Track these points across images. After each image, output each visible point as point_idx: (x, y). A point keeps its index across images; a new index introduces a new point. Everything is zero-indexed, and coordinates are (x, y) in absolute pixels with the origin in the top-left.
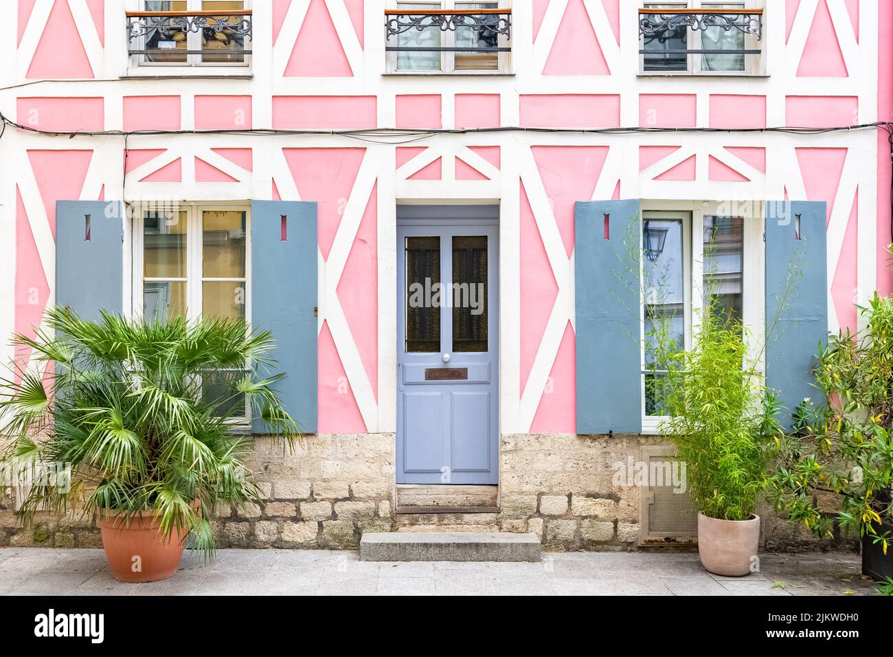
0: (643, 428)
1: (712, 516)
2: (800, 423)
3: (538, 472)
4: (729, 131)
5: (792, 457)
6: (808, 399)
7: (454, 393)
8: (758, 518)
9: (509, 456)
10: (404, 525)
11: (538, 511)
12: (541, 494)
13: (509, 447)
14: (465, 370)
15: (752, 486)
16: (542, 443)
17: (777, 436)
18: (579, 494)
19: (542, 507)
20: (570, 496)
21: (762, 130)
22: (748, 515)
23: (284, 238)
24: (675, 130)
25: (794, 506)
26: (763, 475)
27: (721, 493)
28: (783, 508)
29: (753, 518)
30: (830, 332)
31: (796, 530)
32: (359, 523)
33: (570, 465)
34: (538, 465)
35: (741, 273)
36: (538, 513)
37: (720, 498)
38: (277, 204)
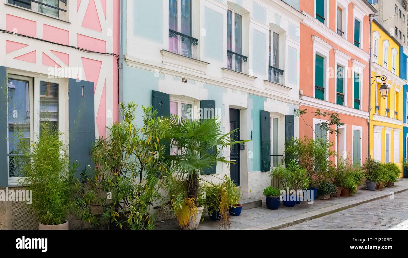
0: (8, 184)
1: (46, 224)
2: (84, 177)
4: (52, 43)
5: (81, 192)
6: (89, 165)
8: (67, 222)
15: (65, 207)
17: (76, 183)
21: (67, 46)
22: (63, 221)
24: (25, 36)
25: (84, 214)
26: (70, 202)
27: (50, 212)
28: (79, 216)
29: (65, 222)
30: (96, 138)
31: (83, 224)
35: (58, 113)
37: (50, 214)
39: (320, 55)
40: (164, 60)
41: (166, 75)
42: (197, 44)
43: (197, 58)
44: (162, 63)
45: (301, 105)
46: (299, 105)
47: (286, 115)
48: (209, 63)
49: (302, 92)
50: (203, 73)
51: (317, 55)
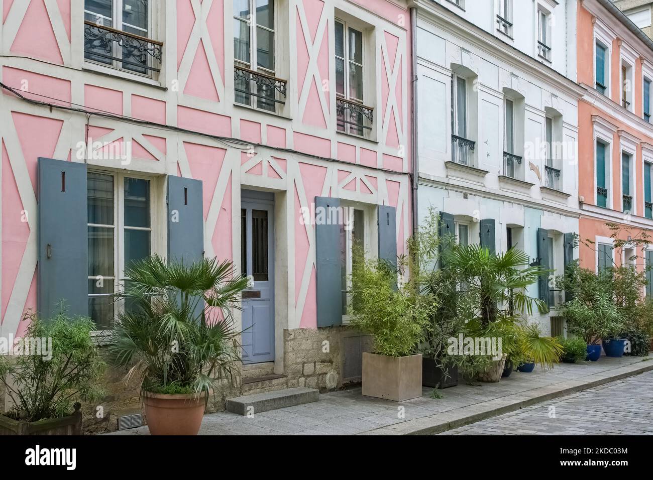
0: (343, 322)
3: (303, 350)
7: (254, 306)
9: (292, 342)
10: (246, 391)
11: (303, 373)
12: (304, 363)
13: (292, 337)
14: (259, 292)
16: (304, 334)
18: (318, 361)
19: (304, 371)
20: (315, 363)
21: (376, 169)
23: (186, 203)
32: (225, 393)
33: (315, 345)
34: (303, 347)
36: (303, 374)
38: (180, 179)
39: (601, 142)
40: (449, 174)
41: (449, 191)
42: (474, 148)
43: (473, 166)
44: (447, 177)
45: (580, 218)
46: (578, 218)
47: (565, 233)
48: (488, 172)
49: (582, 199)
50: (482, 185)
51: (597, 142)
